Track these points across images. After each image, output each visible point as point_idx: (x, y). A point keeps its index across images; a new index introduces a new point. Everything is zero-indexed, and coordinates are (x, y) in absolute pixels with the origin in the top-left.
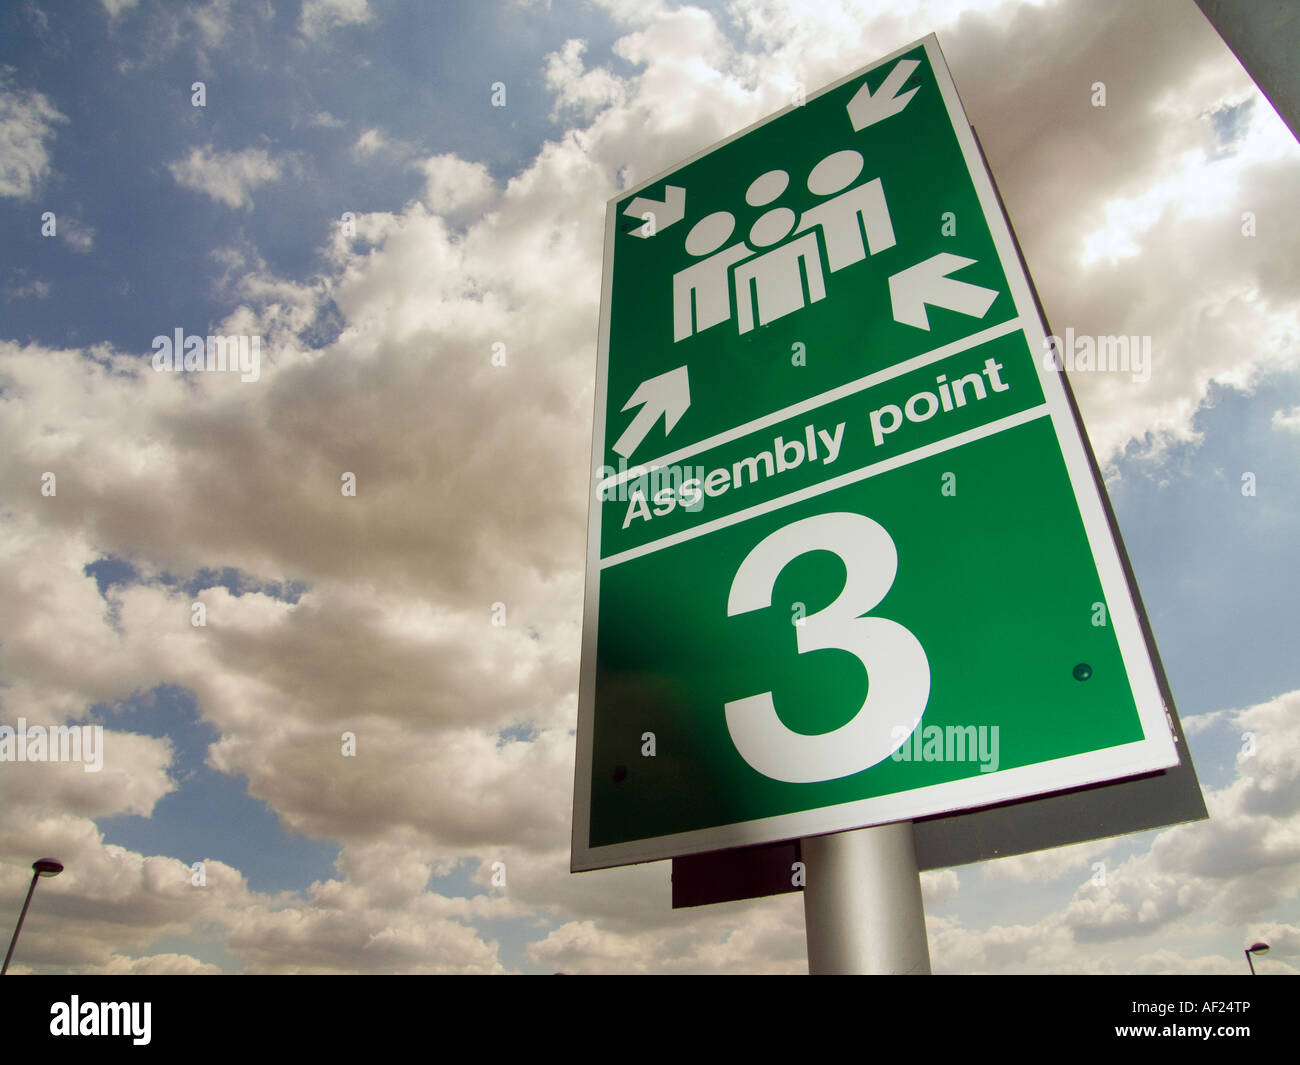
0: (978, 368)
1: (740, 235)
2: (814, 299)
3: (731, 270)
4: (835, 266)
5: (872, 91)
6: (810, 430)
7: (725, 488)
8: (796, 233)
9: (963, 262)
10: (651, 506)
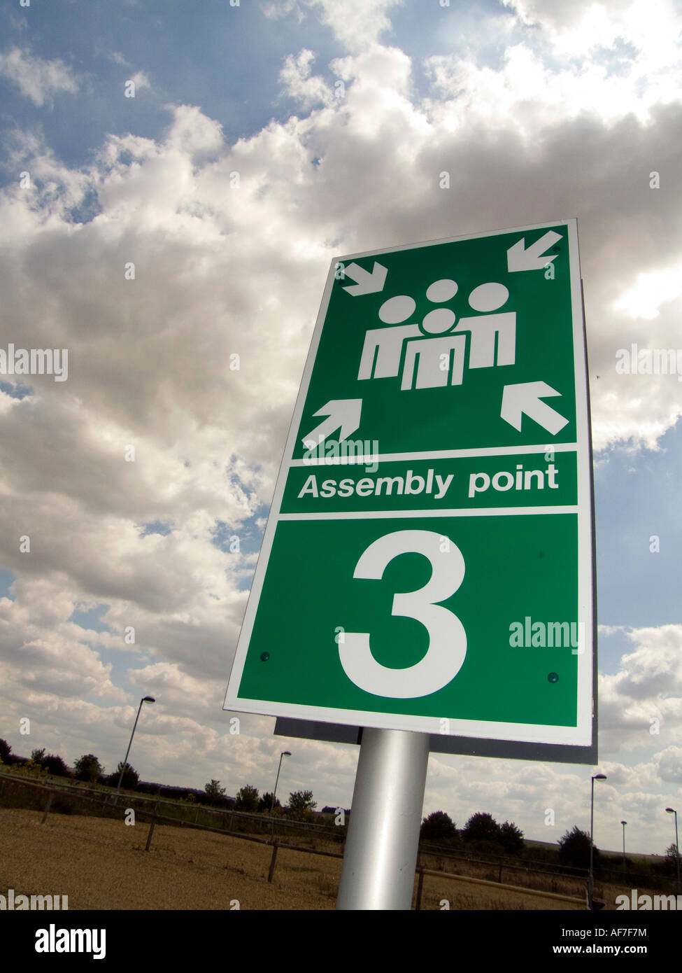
0: (543, 468)
1: (417, 318)
2: (454, 383)
3: (406, 341)
4: (471, 366)
5: (527, 246)
6: (431, 472)
7: (369, 493)
8: (455, 330)
9: (553, 393)
10: (320, 489)
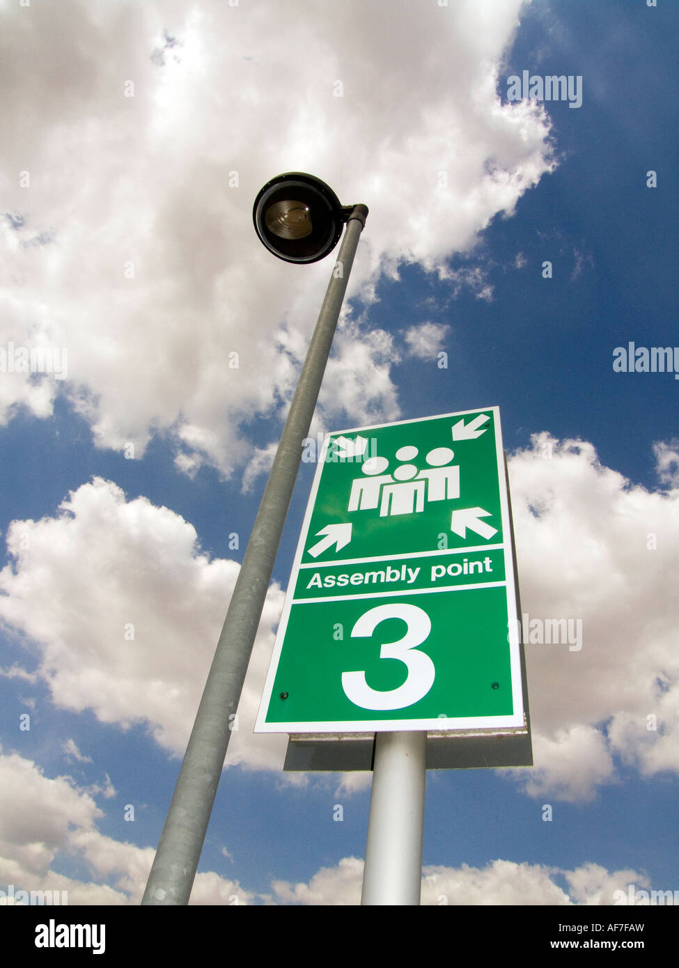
0: (482, 560)
1: (390, 471)
2: (417, 511)
3: (382, 486)
4: (430, 500)
5: (466, 424)
6: (404, 567)
7: (360, 582)
8: (417, 478)
9: (487, 514)
10: (323, 582)
